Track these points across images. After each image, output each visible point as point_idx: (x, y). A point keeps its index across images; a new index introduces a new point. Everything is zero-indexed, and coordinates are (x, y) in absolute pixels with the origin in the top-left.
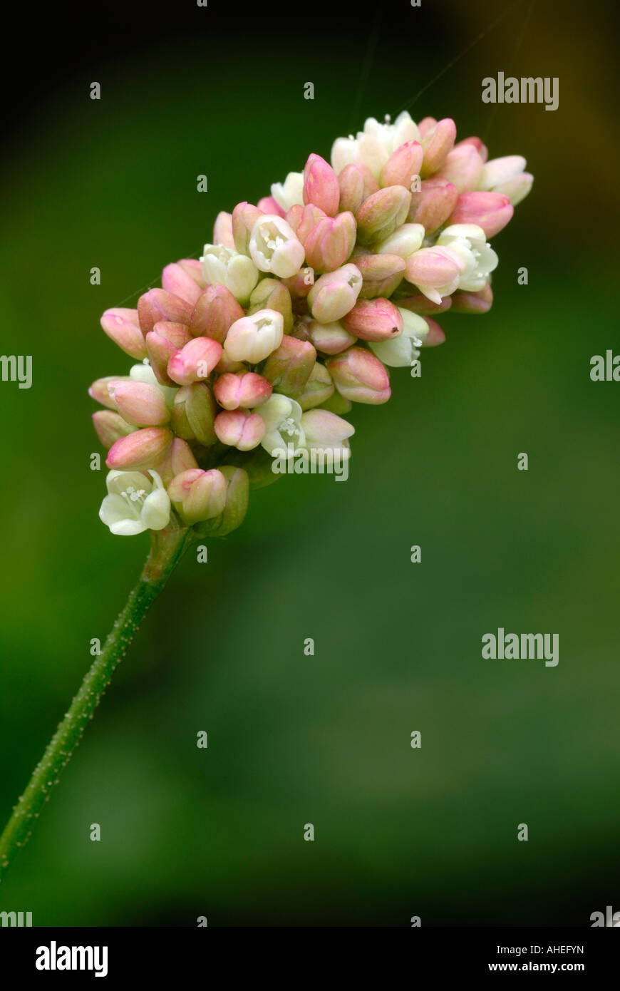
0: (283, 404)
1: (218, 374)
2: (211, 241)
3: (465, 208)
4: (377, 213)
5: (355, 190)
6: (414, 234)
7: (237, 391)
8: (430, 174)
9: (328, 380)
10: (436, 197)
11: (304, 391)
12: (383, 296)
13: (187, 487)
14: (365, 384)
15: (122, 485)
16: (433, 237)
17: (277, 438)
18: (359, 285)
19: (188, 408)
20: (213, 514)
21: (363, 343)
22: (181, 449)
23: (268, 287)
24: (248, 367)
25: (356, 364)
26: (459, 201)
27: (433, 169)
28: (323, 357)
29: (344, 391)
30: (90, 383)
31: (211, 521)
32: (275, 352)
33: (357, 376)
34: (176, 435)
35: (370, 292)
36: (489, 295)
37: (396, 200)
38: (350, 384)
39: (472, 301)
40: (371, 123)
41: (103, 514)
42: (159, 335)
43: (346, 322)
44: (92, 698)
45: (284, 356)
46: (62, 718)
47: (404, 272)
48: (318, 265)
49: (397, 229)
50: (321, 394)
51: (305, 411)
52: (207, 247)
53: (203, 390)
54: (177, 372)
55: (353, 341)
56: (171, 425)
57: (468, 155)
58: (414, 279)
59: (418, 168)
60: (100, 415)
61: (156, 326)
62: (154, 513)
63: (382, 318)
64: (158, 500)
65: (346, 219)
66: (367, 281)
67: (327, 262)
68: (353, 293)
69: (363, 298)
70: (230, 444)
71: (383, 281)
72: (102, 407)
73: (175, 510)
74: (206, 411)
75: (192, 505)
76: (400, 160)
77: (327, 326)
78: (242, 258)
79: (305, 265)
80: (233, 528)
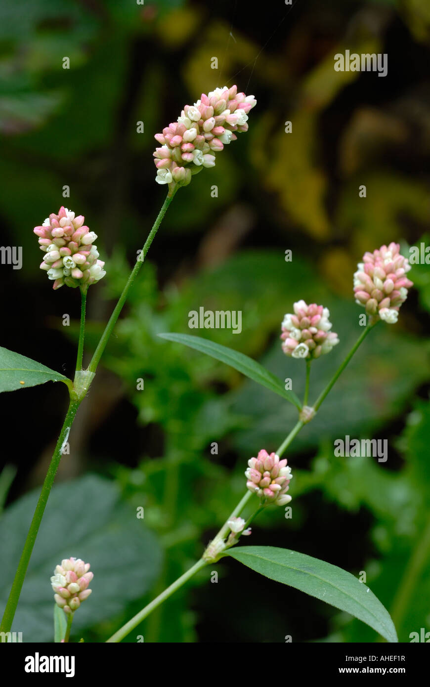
0: (198, 151)
1: (182, 144)
2: (180, 116)
3: (240, 106)
4: (218, 106)
5: (213, 102)
6: (228, 112)
7: (186, 147)
8: (231, 99)
9: (208, 146)
10: (232, 104)
11: (203, 149)
12: (221, 125)
13: (176, 171)
14: (217, 146)
15: (160, 173)
16: (232, 112)
17: (197, 160)
18: (214, 122)
19: (175, 153)
20: (182, 178)
21: (217, 136)
22: (174, 163)
23: (194, 124)
24: (188, 142)
25: (215, 141)
26: (238, 105)
27: (232, 97)
28: (207, 141)
29: (212, 148)
30: (153, 153)
31: (183, 180)
32: (195, 139)
33: (215, 144)
34: (173, 161)
35: (217, 124)
36: (247, 126)
37: (223, 102)
38: (214, 146)
39: (243, 128)
40: (217, 89)
41: (156, 180)
42: (167, 136)
43: (212, 131)
44: (157, 227)
45: (197, 139)
46: (150, 232)
47: (225, 120)
48: (204, 118)
49: (223, 111)
50: (207, 150)
51: (203, 154)
52: (179, 117)
53: (178, 148)
54: (172, 143)
55: (214, 136)
56: (172, 158)
57: (241, 95)
58: (228, 122)
59: (228, 97)
60: (155, 160)
61: (167, 134)
62: (168, 177)
63: (220, 130)
64: (169, 175)
65: (211, 107)
66: (216, 122)
67: (207, 117)
68: (213, 124)
69: (215, 126)
70: (185, 160)
71: (220, 122)
72: (156, 158)
73: (174, 179)
74: (180, 153)
75: (177, 176)
76: (224, 95)
77: (207, 133)
78: (187, 118)
79: (201, 118)
80: (188, 183)
